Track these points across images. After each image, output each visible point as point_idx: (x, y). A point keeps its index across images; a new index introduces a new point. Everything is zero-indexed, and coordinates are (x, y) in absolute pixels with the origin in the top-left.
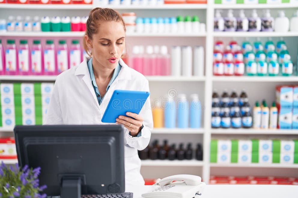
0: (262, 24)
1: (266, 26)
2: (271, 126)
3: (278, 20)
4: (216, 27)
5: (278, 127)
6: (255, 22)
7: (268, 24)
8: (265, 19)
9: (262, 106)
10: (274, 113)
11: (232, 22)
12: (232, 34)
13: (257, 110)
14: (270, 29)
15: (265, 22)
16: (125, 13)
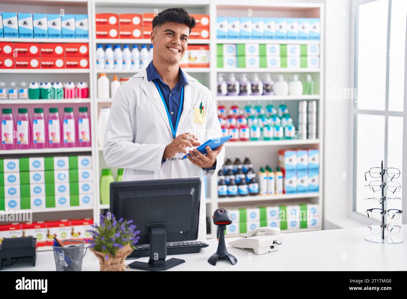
0: (264, 88)
1: (267, 90)
2: (277, 191)
3: (278, 84)
4: (219, 91)
5: (284, 192)
6: (257, 86)
7: (269, 88)
8: (266, 83)
9: (268, 172)
10: (280, 177)
11: (234, 86)
12: (235, 98)
13: (263, 176)
14: (272, 93)
15: (267, 85)
16: (124, 78)
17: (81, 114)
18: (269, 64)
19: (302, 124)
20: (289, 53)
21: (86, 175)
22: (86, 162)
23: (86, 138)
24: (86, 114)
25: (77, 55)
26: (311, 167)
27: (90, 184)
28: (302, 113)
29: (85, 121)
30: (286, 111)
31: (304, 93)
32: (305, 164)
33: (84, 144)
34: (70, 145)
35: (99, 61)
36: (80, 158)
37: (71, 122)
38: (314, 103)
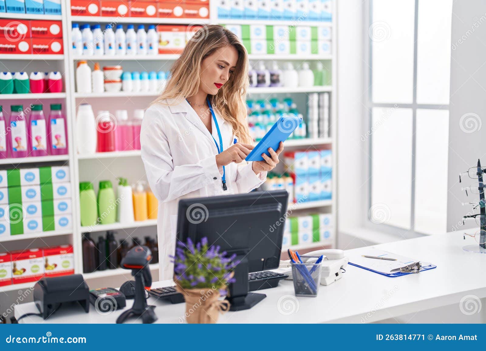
0: (271, 79)
1: (274, 81)
3: (286, 73)
5: (295, 201)
6: (264, 76)
7: (275, 78)
8: (273, 72)
9: (276, 178)
10: (290, 184)
13: (271, 183)
14: (279, 85)
15: (274, 75)
16: (108, 66)
17: (53, 113)
18: (277, 50)
19: (312, 120)
20: (299, 37)
21: (63, 191)
22: (62, 175)
23: (62, 144)
24: (60, 113)
25: (46, 36)
26: (323, 170)
27: (68, 202)
28: (312, 107)
29: (60, 122)
30: (294, 106)
31: (315, 84)
32: (317, 167)
33: (59, 152)
34: (40, 153)
35: (76, 45)
36: (54, 170)
37: (41, 124)
38: (326, 96)
